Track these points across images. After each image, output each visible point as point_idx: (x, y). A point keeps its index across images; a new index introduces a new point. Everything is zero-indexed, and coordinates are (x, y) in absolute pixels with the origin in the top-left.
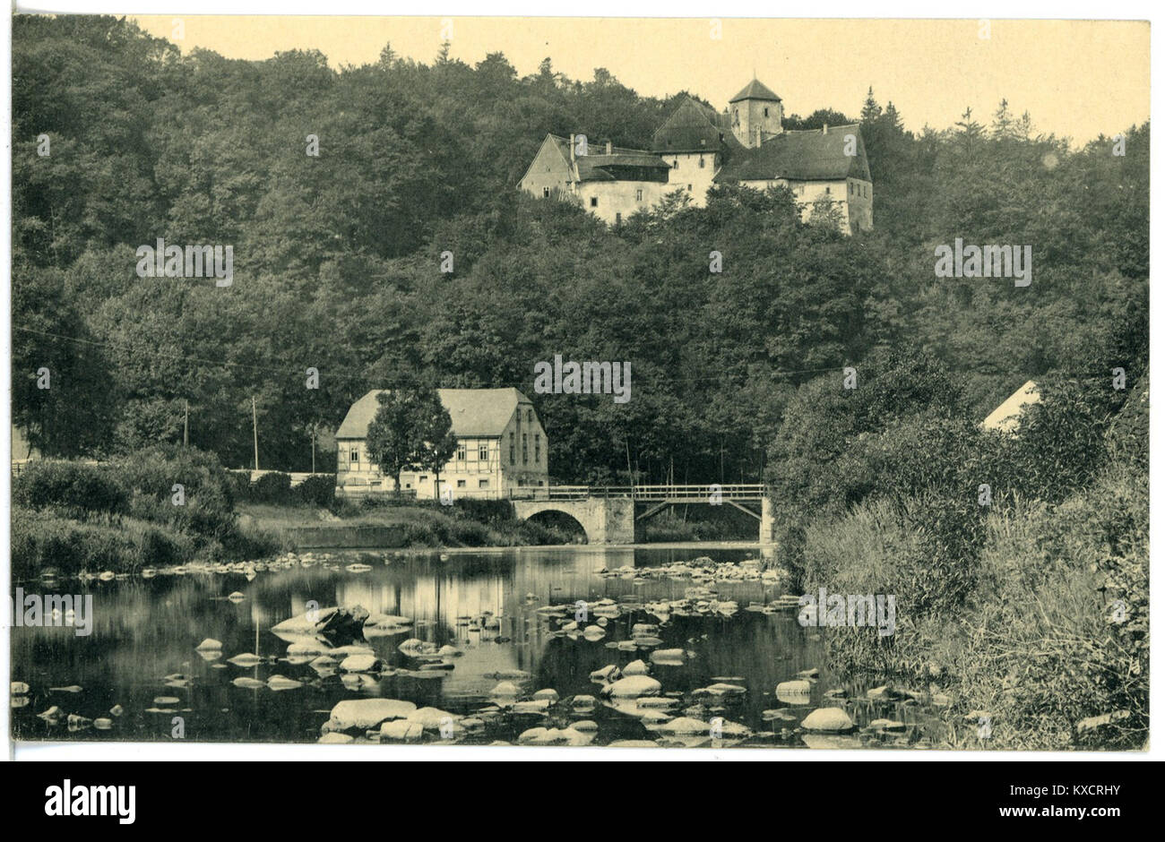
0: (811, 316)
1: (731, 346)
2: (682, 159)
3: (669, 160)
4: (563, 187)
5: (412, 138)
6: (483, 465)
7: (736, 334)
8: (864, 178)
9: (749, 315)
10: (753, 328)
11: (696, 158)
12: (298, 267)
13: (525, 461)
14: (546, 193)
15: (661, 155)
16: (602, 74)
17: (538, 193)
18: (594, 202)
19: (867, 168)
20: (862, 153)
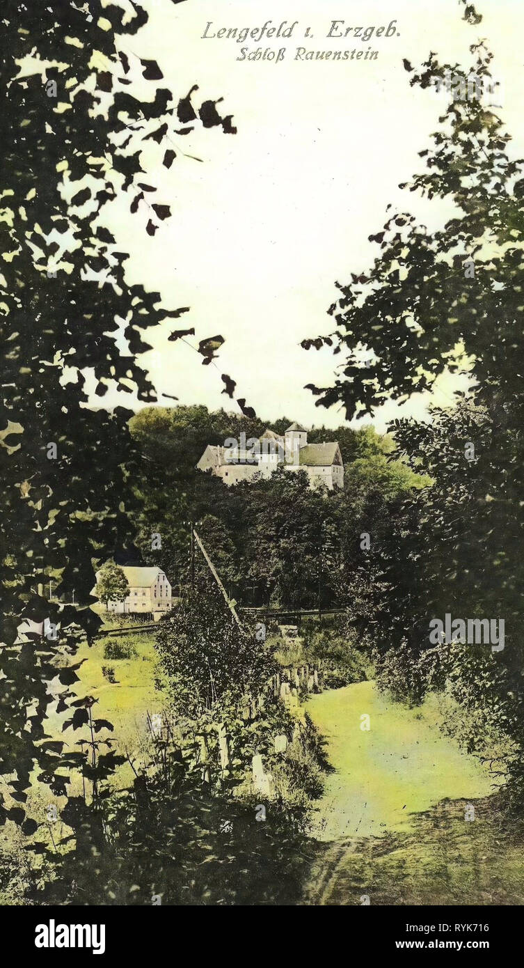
4: (214, 467)
6: (144, 598)
8: (340, 465)
13: (161, 596)
14: (208, 470)
17: (204, 470)
18: (227, 474)
19: (341, 460)
20: (339, 454)
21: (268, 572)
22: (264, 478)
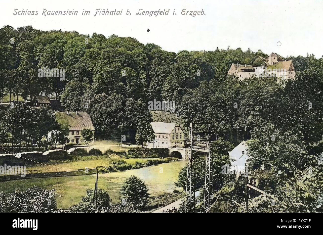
0: (265, 102)
1: (248, 108)
2: (257, 68)
3: (255, 68)
4: (235, 73)
5: (199, 66)
6: (167, 139)
7: (250, 106)
8: (293, 70)
9: (252, 102)
10: (252, 104)
11: (260, 67)
12: (171, 91)
13: (177, 138)
14: (232, 74)
15: (254, 67)
16: (260, 50)
17: (230, 74)
18: (240, 76)
19: (293, 69)
20: (292, 66)
21: (246, 123)
22: (256, 77)
